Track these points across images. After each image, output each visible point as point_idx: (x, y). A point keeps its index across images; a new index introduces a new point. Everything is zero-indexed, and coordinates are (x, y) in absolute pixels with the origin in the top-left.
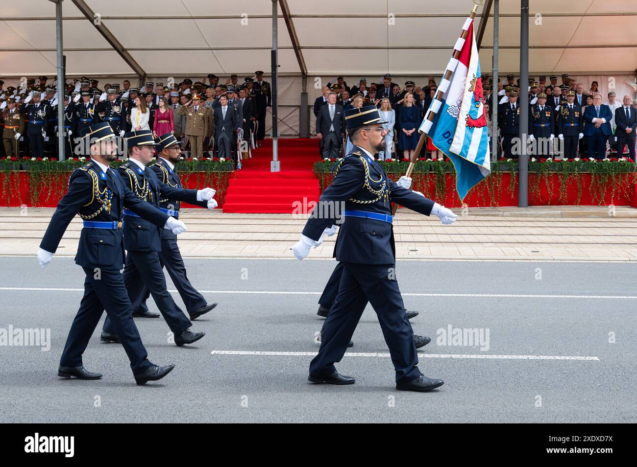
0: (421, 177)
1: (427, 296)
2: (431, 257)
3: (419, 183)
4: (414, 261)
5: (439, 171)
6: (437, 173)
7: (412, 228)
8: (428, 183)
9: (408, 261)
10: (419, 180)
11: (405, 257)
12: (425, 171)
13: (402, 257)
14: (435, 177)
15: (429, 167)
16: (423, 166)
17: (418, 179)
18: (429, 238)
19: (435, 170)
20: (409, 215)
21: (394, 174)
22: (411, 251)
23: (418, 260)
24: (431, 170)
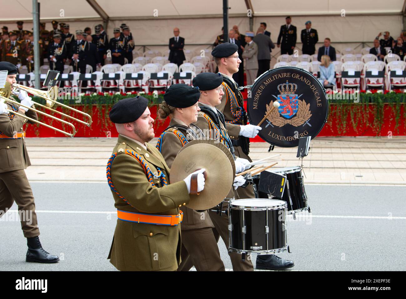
0: (361, 107)
1: (376, 219)
2: (376, 182)
3: (360, 114)
4: (361, 186)
5: (378, 103)
6: (376, 104)
7: (355, 155)
8: (367, 114)
9: (355, 186)
10: (360, 111)
11: (352, 182)
12: (365, 102)
13: (349, 182)
14: (374, 108)
15: (368, 99)
16: (363, 98)
17: (358, 110)
18: (372, 165)
19: (374, 102)
20: (351, 143)
21: (336, 105)
22: (356, 176)
23: (364, 185)
24: (370, 102)
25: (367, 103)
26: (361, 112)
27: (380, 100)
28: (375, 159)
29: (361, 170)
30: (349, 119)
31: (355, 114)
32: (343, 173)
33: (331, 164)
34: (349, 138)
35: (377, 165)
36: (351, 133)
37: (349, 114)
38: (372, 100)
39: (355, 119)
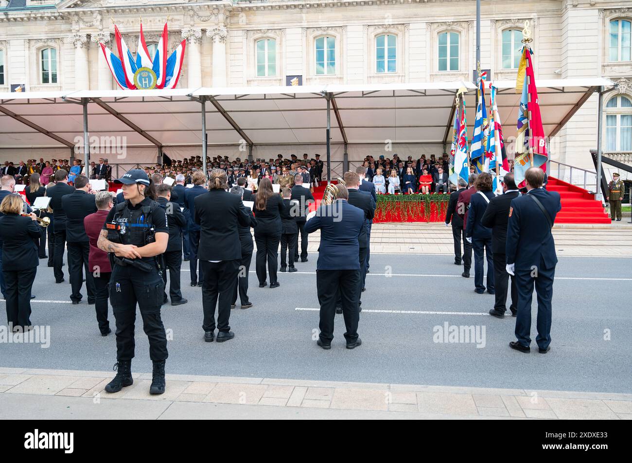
4: (413, 255)
6: (426, 201)
11: (408, 252)
18: (421, 241)
22: (411, 248)
23: (415, 254)
25: (420, 201)
26: (416, 206)
27: (428, 199)
28: (423, 237)
29: (414, 244)
30: (408, 211)
31: (412, 208)
32: (402, 246)
33: (394, 240)
34: (408, 223)
35: (424, 241)
36: (410, 220)
37: (408, 208)
38: (423, 199)
39: (412, 211)
